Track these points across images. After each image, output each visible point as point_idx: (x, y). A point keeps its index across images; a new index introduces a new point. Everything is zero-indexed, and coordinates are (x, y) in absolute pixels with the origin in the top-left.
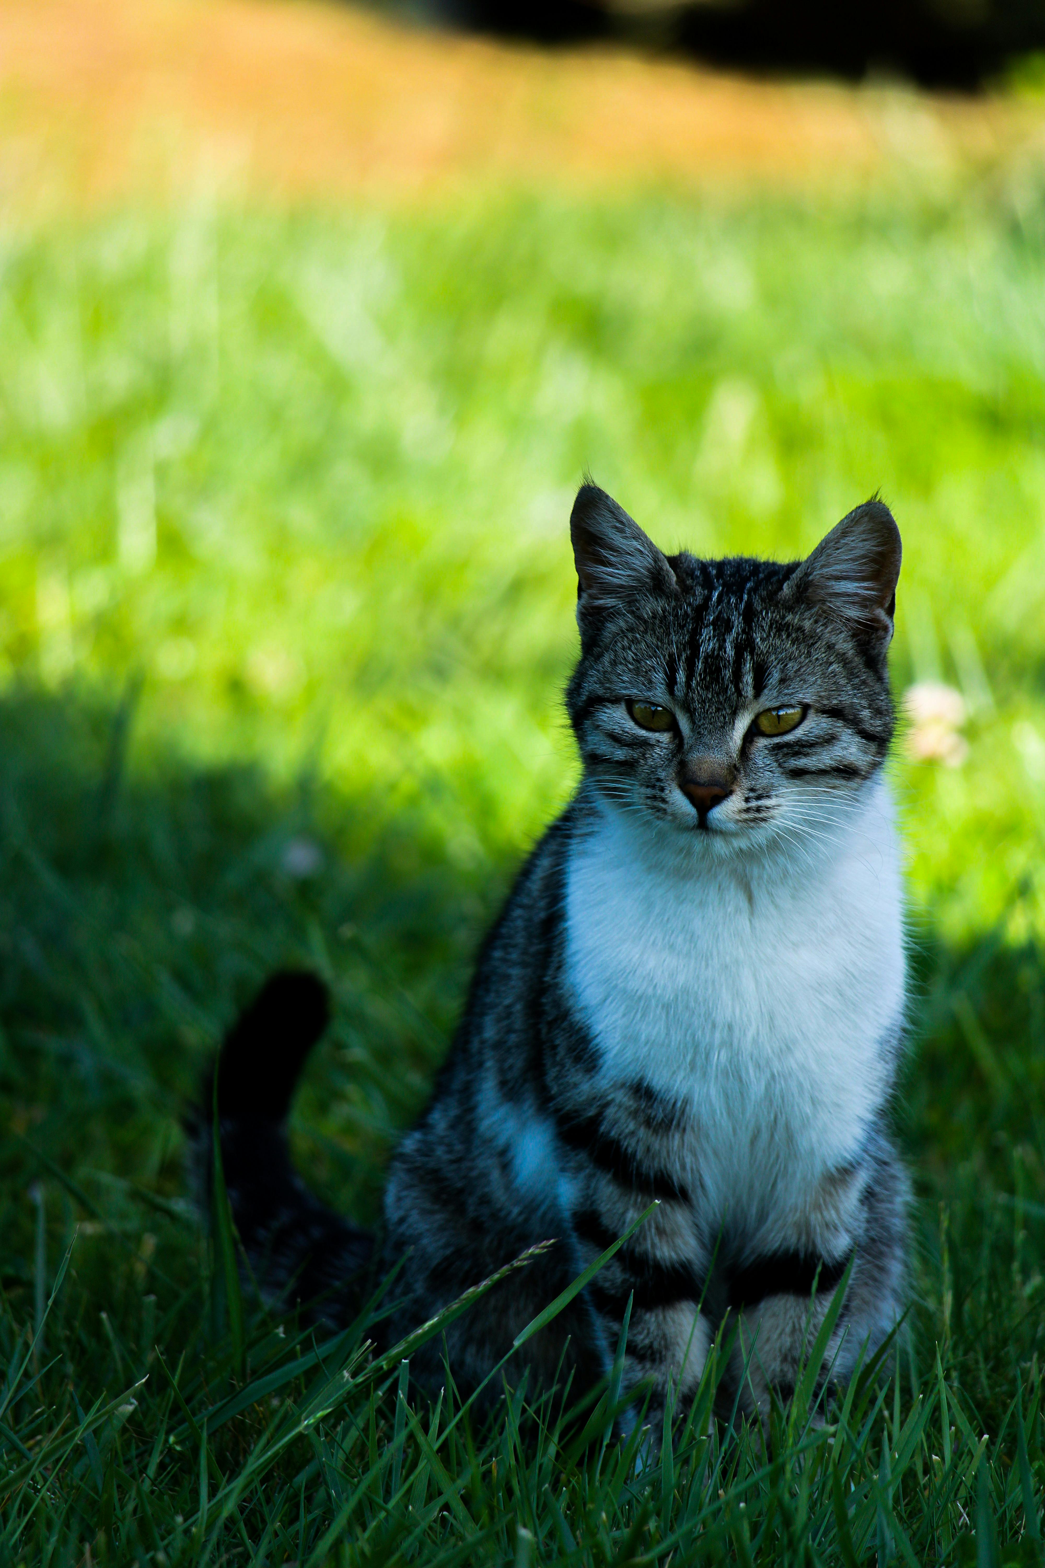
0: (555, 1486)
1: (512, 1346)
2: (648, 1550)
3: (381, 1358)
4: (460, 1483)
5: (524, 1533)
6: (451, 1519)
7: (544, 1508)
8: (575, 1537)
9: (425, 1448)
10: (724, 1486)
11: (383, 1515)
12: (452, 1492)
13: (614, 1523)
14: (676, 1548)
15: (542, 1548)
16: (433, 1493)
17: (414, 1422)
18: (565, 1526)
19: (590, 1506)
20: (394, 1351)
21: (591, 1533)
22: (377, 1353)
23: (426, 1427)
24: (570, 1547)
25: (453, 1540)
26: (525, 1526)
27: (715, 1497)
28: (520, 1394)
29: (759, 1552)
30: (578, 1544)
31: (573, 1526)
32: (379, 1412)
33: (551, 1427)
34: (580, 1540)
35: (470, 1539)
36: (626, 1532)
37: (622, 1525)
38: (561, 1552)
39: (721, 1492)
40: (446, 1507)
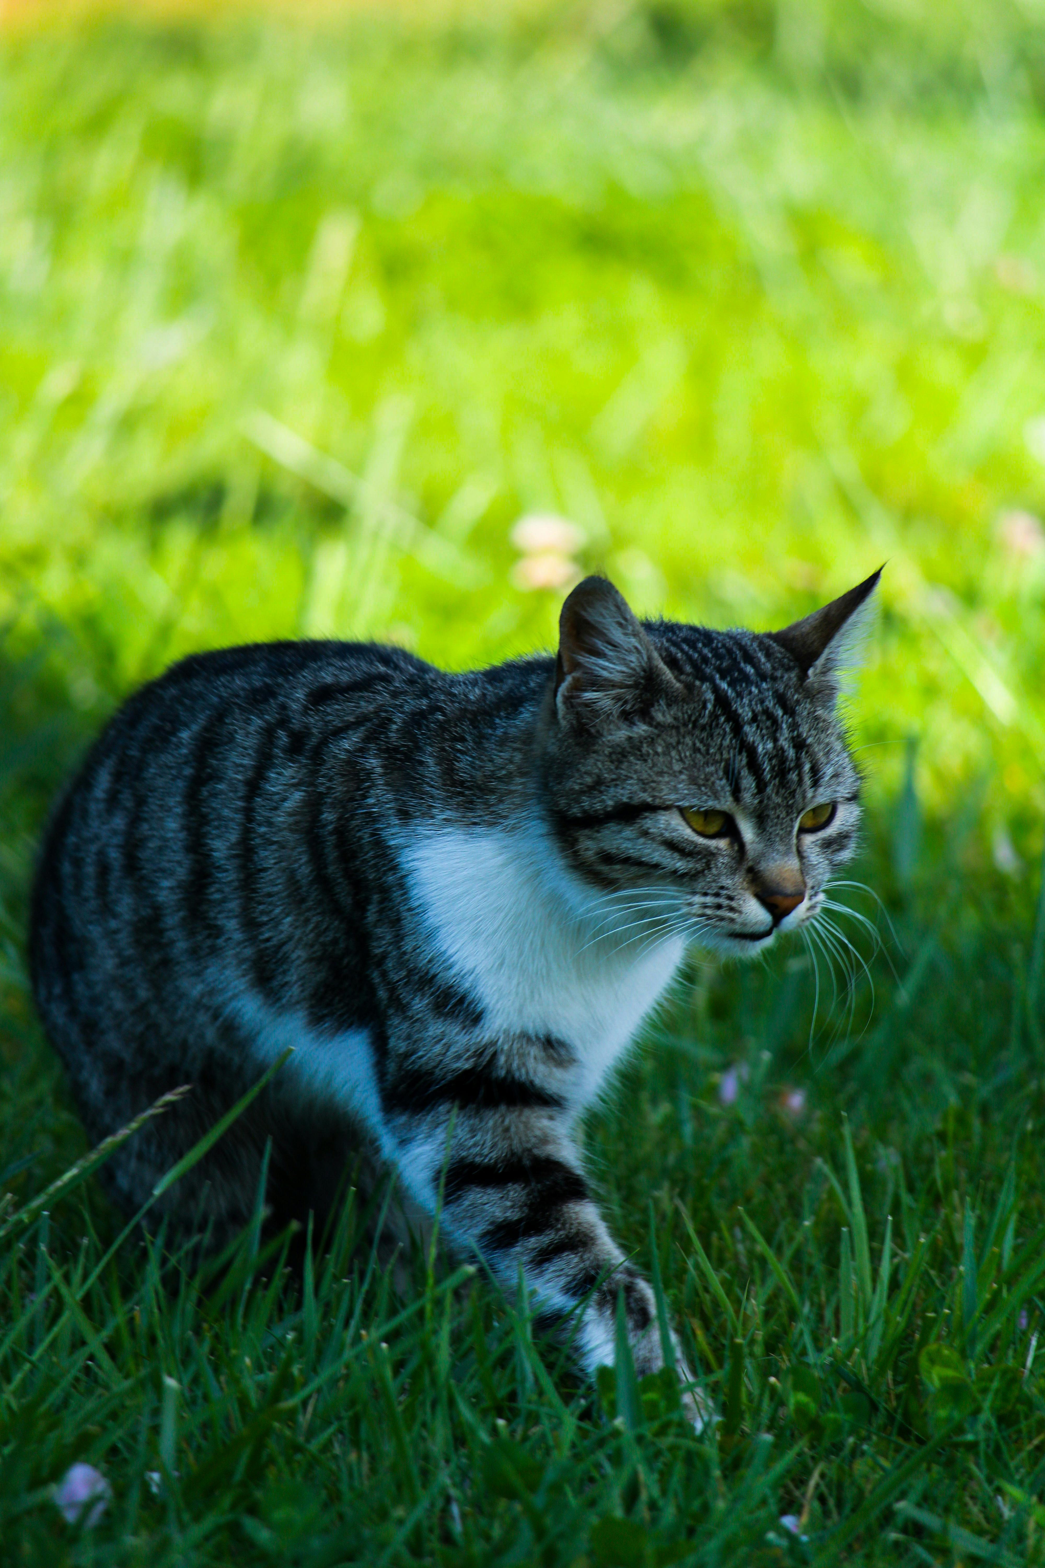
0: (198, 1331)
1: (151, 1194)
2: (292, 1394)
3: (23, 1210)
4: (105, 1334)
5: (171, 1382)
6: (96, 1370)
7: (187, 1355)
8: (219, 1382)
9: (68, 1299)
10: (367, 1327)
11: (27, 1367)
12: (95, 1343)
13: (259, 1368)
14: (319, 1391)
15: (187, 1395)
16: (79, 1342)
17: (57, 1275)
18: (208, 1370)
19: (233, 1352)
20: (35, 1203)
21: (235, 1381)
22: (18, 1206)
23: (67, 1278)
24: (215, 1394)
25: (99, 1391)
26: (170, 1375)
27: (358, 1338)
28: (160, 1241)
29: (403, 1391)
30: (221, 1389)
31: (216, 1371)
32: (22, 1264)
33: (192, 1275)
34: (224, 1386)
35: (116, 1389)
36: (270, 1377)
37: (265, 1369)
38: (206, 1398)
39: (363, 1332)
40: (91, 1358)
